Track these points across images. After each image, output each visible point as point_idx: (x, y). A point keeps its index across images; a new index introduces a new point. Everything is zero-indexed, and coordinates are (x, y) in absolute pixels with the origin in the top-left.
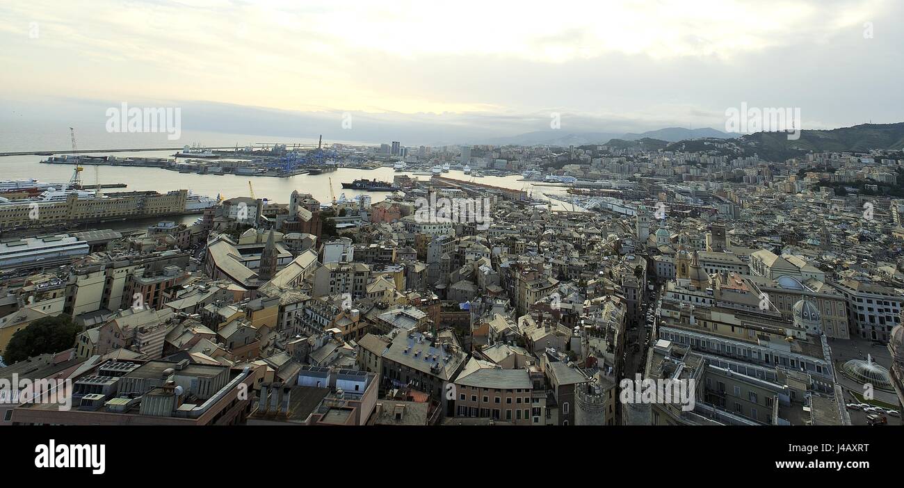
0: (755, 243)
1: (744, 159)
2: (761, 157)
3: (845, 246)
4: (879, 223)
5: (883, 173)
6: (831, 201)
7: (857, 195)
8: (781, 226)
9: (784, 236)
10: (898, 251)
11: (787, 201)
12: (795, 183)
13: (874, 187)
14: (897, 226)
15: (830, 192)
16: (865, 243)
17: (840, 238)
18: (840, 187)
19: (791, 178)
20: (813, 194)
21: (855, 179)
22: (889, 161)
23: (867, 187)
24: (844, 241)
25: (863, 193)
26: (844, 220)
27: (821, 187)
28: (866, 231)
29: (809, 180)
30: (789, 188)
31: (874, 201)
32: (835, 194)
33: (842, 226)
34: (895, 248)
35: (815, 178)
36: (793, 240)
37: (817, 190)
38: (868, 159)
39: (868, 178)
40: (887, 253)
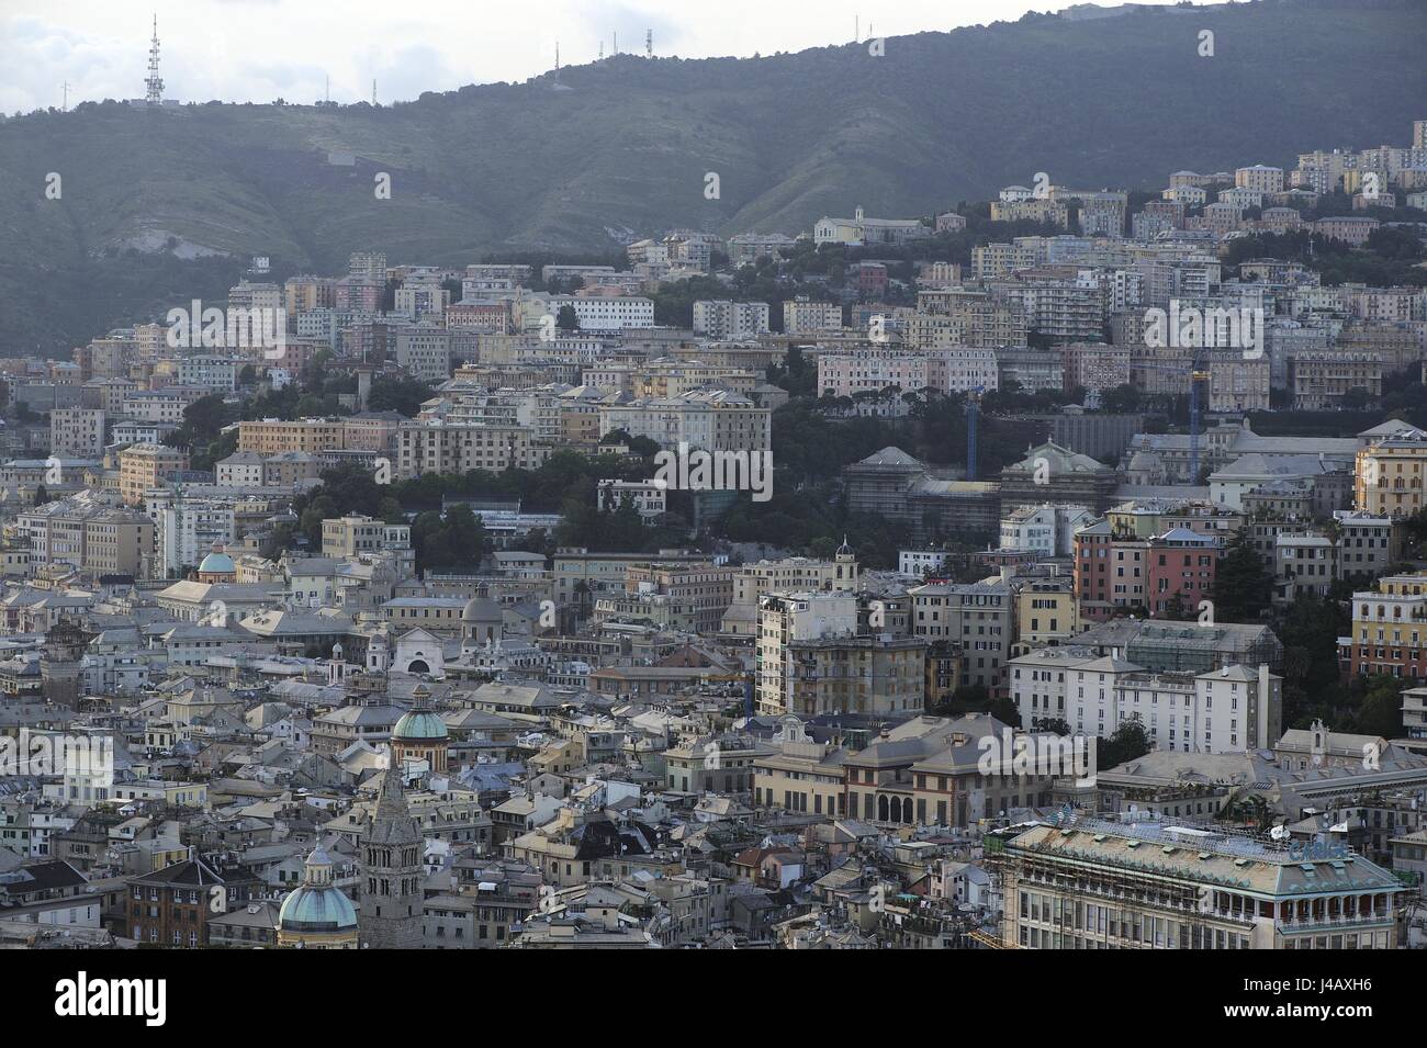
3: (504, 904)
4: (691, 729)
5: (707, 397)
6: (390, 612)
7: (543, 557)
8: (93, 824)
9: (119, 898)
10: (785, 883)
11: (105, 643)
12: (155, 506)
13: (649, 494)
14: (779, 729)
15: (386, 553)
16: (616, 865)
17: (474, 856)
18: (452, 513)
19: (130, 468)
20: (279, 578)
21: (539, 444)
22: (739, 310)
23: (609, 499)
24: (497, 871)
25: (579, 544)
26: (480, 736)
27: (327, 523)
28: (618, 791)
29: (252, 475)
30: (114, 546)
31: (645, 587)
32: (413, 564)
33: (476, 778)
34: (771, 868)
35: (292, 456)
36: (177, 914)
37: (305, 541)
38: (622, 307)
39: (618, 436)
40: (730, 906)
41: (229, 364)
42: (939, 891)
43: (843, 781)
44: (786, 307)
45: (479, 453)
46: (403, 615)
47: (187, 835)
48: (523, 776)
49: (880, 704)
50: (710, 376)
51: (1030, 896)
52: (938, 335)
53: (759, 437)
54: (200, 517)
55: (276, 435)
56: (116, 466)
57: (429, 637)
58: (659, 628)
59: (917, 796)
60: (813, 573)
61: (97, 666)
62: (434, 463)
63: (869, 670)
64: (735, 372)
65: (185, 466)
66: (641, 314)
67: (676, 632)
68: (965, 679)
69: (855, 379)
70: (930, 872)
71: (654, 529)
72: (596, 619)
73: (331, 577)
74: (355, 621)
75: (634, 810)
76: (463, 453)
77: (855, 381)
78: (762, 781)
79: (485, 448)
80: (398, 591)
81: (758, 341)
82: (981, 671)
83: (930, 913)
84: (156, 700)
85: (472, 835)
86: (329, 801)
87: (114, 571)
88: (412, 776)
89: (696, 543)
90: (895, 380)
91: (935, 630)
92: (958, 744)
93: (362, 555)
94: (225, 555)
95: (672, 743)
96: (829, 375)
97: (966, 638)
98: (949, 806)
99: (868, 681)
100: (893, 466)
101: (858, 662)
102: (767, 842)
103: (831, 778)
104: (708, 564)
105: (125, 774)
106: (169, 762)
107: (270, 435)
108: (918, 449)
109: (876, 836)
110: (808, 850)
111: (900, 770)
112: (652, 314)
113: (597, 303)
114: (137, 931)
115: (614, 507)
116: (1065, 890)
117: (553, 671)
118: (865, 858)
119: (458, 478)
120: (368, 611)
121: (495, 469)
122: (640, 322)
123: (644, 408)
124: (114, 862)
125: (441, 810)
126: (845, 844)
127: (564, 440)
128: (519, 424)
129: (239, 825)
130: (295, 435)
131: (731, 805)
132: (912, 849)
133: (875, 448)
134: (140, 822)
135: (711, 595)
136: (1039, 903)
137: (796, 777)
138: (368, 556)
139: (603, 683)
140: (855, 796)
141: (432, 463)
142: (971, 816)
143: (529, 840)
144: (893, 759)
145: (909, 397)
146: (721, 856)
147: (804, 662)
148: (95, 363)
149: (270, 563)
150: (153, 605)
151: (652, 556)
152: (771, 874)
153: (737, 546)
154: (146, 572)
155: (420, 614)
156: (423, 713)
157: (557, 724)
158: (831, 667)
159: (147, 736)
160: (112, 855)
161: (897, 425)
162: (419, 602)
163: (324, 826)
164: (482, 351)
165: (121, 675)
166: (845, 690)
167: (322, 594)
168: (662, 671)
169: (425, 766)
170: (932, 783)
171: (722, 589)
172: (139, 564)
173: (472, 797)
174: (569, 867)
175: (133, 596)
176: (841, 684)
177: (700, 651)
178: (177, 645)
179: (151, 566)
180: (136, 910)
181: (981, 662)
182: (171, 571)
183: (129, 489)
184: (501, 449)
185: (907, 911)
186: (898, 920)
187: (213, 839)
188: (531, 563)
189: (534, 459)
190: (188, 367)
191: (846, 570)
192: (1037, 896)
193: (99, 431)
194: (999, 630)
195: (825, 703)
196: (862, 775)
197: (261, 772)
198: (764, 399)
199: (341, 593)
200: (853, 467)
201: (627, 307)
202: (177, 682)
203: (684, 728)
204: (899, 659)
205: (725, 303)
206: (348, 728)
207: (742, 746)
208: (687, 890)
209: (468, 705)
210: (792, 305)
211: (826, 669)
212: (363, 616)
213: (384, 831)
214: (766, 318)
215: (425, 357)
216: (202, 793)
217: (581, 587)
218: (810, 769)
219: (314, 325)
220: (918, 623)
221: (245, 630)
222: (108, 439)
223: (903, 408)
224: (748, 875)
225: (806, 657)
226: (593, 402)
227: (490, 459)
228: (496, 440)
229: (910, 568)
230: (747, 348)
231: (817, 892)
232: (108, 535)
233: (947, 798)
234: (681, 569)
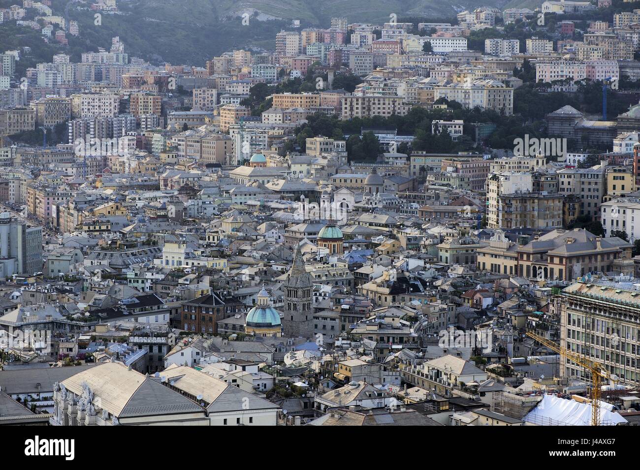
0: (82, 345)
1: (76, 59)
2: (132, 51)
3: (353, 315)
4: (450, 235)
5: (484, 83)
6: (335, 181)
7: (406, 155)
8: (173, 277)
9: (179, 311)
10: (484, 305)
11: (204, 194)
12: (234, 132)
13: (455, 127)
14: (493, 235)
15: (333, 154)
16: (407, 297)
17: (341, 293)
18: (365, 136)
19: (224, 115)
20: (286, 165)
21: (406, 104)
22: (505, 43)
23: (436, 129)
24: (351, 300)
25: (422, 149)
26: (360, 237)
27: (308, 140)
28: (414, 263)
29: (278, 118)
30: (214, 150)
31: (450, 169)
32: (347, 158)
33: (351, 257)
34: (479, 299)
35: (296, 110)
36: (204, 318)
37: (299, 148)
38: (452, 42)
39: (442, 100)
40: (457, 316)
41: (274, 68)
42: (553, 311)
43: (516, 259)
44: (527, 42)
45: (379, 108)
46: (341, 181)
47: (213, 282)
48: (372, 256)
49: (541, 224)
50: (487, 73)
51: (572, 315)
52: (592, 54)
53: (508, 101)
54: (252, 137)
55: (289, 100)
56: (219, 114)
57: (349, 192)
58: (453, 188)
59: (550, 266)
60: (526, 163)
61: (194, 205)
62: (358, 113)
63: (536, 208)
64: (498, 72)
65: (248, 114)
66: (461, 45)
67: (460, 190)
68: (582, 212)
69: (553, 74)
70: (549, 302)
71: (456, 142)
72: (427, 184)
73: (309, 164)
74: (318, 184)
75: (420, 272)
76: (372, 108)
77: (553, 76)
78: (480, 259)
79: (381, 106)
80: (339, 171)
81: (511, 57)
82: (589, 209)
83: (548, 321)
84: (218, 220)
85: (345, 283)
86: (282, 267)
87: (214, 161)
88: (321, 256)
89: (476, 149)
90: (571, 75)
91: (569, 190)
92: (569, 243)
93: (323, 154)
94: (262, 155)
95: (442, 241)
96: (541, 72)
97: (582, 193)
98: (564, 271)
99: (536, 213)
100: (568, 114)
101: (532, 204)
102: (479, 287)
103: (511, 258)
104: (481, 159)
105: (190, 254)
106: (214, 249)
107: (287, 100)
108: (581, 106)
109: (528, 285)
110: (496, 291)
111: (542, 255)
112: (466, 45)
113: (441, 40)
114: (186, 326)
115: (439, 132)
116: (587, 312)
117: (402, 207)
118: (521, 295)
119: (369, 119)
120: (324, 180)
121: (386, 115)
122: (461, 48)
123: (454, 88)
124: (178, 295)
125: (330, 271)
126: (513, 288)
127: (419, 102)
128: (397, 95)
129: (236, 278)
130: (298, 100)
131: (464, 270)
132: (542, 291)
133: (561, 106)
134: (192, 276)
135: (480, 173)
136: (576, 318)
137: (496, 257)
138: (326, 155)
139: (424, 213)
140: (522, 266)
141: (357, 113)
142: (574, 276)
143: (369, 286)
144: (539, 249)
145: (577, 83)
146: (456, 293)
147: (506, 204)
148: (215, 68)
149: (282, 158)
150: (228, 177)
151: (455, 155)
152: (478, 302)
153: (495, 151)
154: (228, 162)
155: (349, 181)
156: (331, 227)
157: (395, 232)
158: (519, 207)
159: (207, 237)
160: (176, 291)
161: (572, 95)
162: (348, 176)
163: (276, 279)
164: (388, 62)
165: (205, 209)
166: (525, 216)
167: (305, 172)
168: (451, 208)
169: (327, 251)
170: (556, 260)
171: (485, 170)
172: (225, 158)
173: (345, 266)
174: (386, 298)
175: (220, 173)
176: (524, 214)
177: (469, 199)
178: (236, 195)
179: (230, 160)
180: (186, 317)
181: (589, 204)
182: (239, 161)
183: (224, 125)
184: (389, 106)
185: (538, 320)
186: (534, 324)
187: (223, 285)
188: (401, 158)
189: (404, 111)
190: (256, 70)
191: (540, 162)
192: (575, 315)
193: (214, 99)
194: (598, 190)
195: (516, 223)
196: (525, 257)
197: (254, 253)
198: (511, 83)
199: (313, 172)
200: (550, 115)
201: (455, 42)
202: (230, 212)
203: (447, 234)
204: (551, 203)
205: (499, 40)
206: (301, 233)
207: (474, 243)
208: (437, 309)
209: (357, 223)
210: (530, 41)
211: (517, 208)
212: (321, 182)
213: (295, 281)
214: (518, 47)
215: (362, 64)
216: (225, 263)
217: (423, 169)
218: (502, 253)
219: (314, 51)
220: (561, 186)
221: (267, 188)
222: (218, 102)
223: (575, 88)
224: (468, 303)
225: (507, 202)
226: (433, 85)
227: (384, 111)
228: (387, 102)
229: (572, 161)
230: (506, 60)
231: (499, 310)
232: (212, 145)
233: (563, 267)
234: (466, 161)
